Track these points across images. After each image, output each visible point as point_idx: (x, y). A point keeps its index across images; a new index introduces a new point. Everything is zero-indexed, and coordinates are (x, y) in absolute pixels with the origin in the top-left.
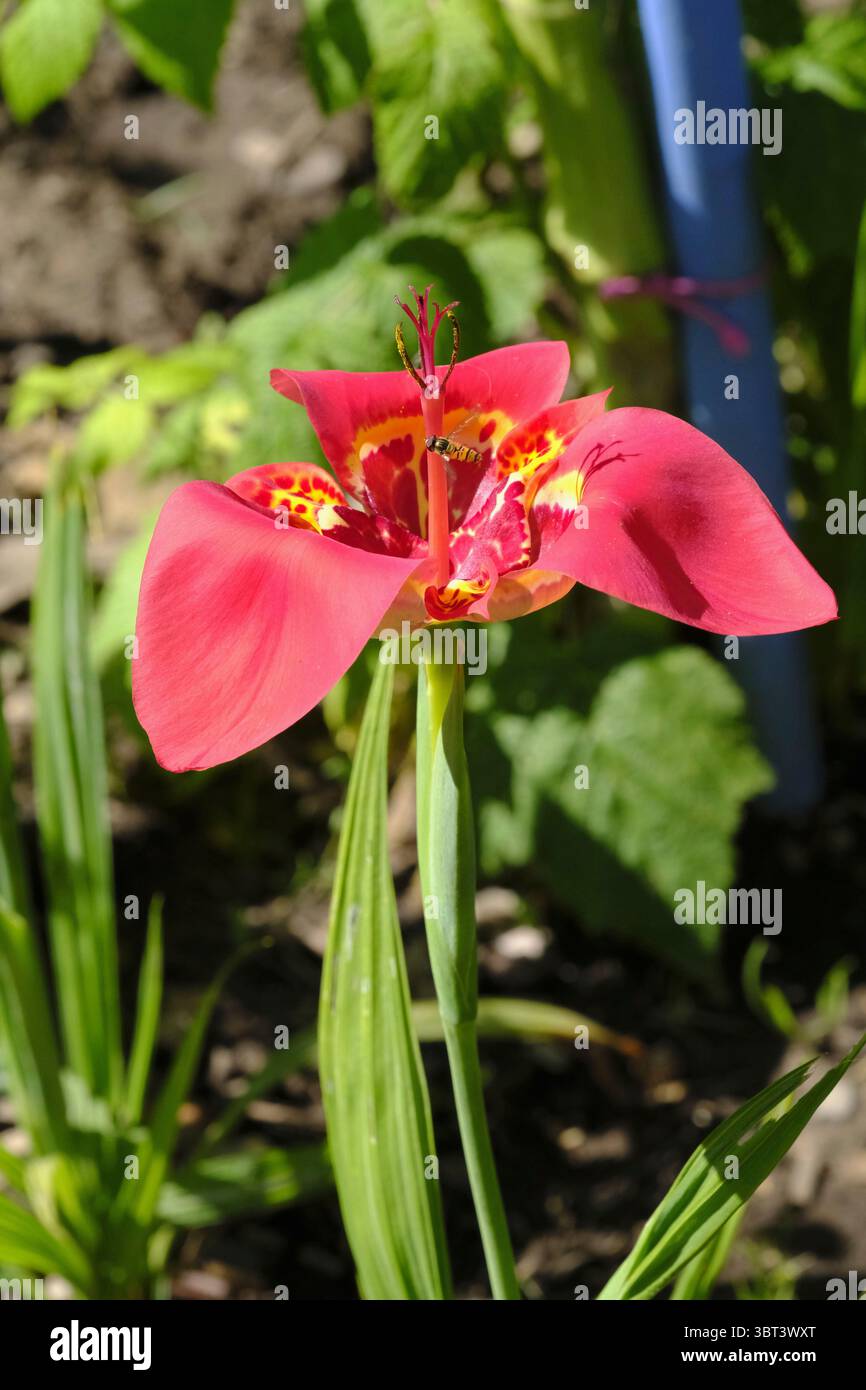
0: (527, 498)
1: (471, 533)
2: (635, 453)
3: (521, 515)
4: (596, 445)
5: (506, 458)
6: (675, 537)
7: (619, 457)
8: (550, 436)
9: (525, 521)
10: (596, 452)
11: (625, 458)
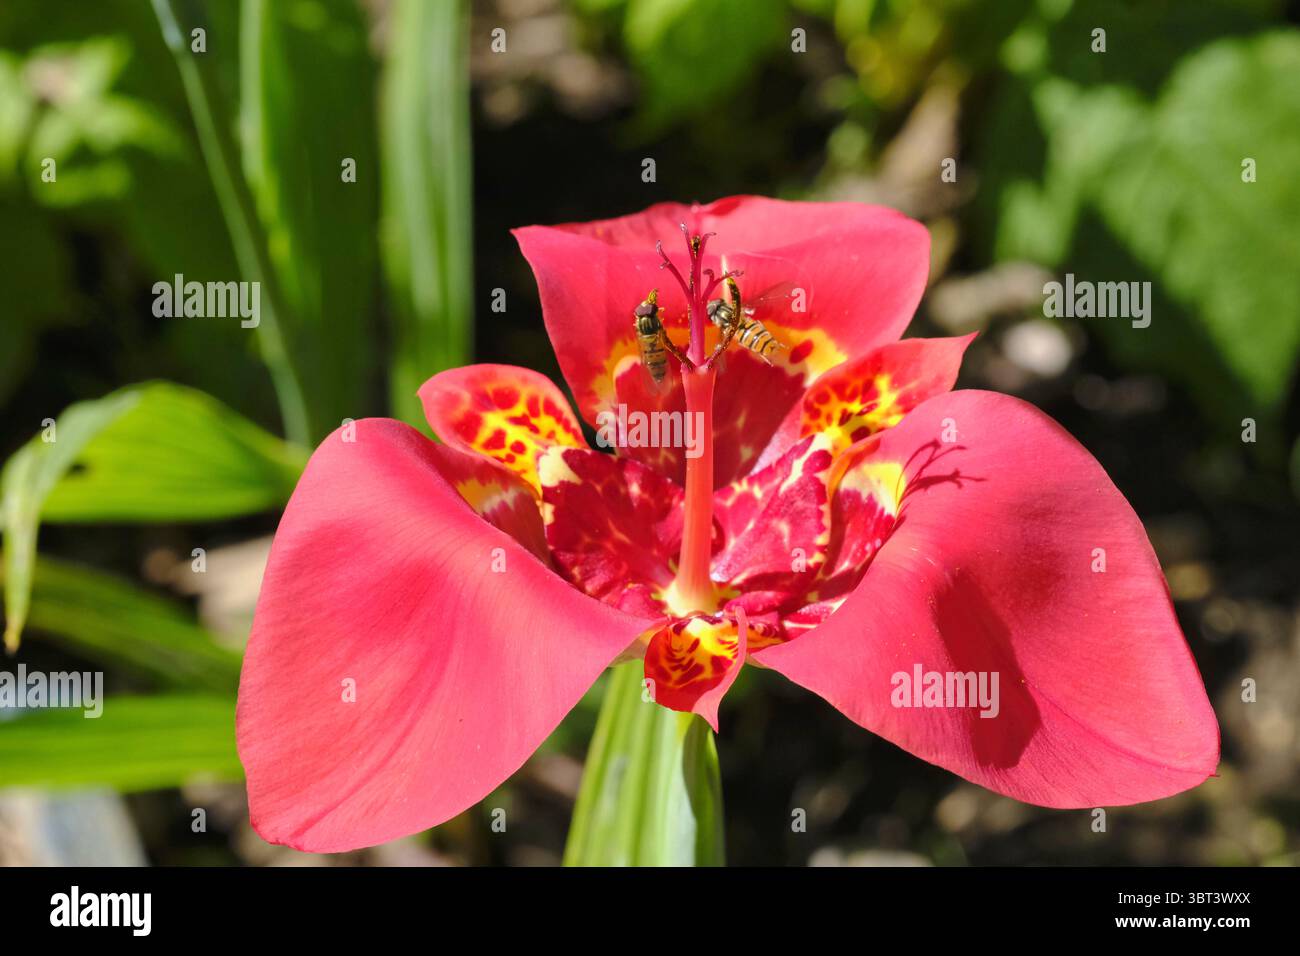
0: (833, 476)
1: (758, 492)
2: (978, 476)
3: (822, 498)
4: (930, 439)
5: (816, 405)
6: (1010, 608)
7: (954, 477)
8: (883, 383)
9: (825, 508)
10: (929, 450)
11: (963, 481)
